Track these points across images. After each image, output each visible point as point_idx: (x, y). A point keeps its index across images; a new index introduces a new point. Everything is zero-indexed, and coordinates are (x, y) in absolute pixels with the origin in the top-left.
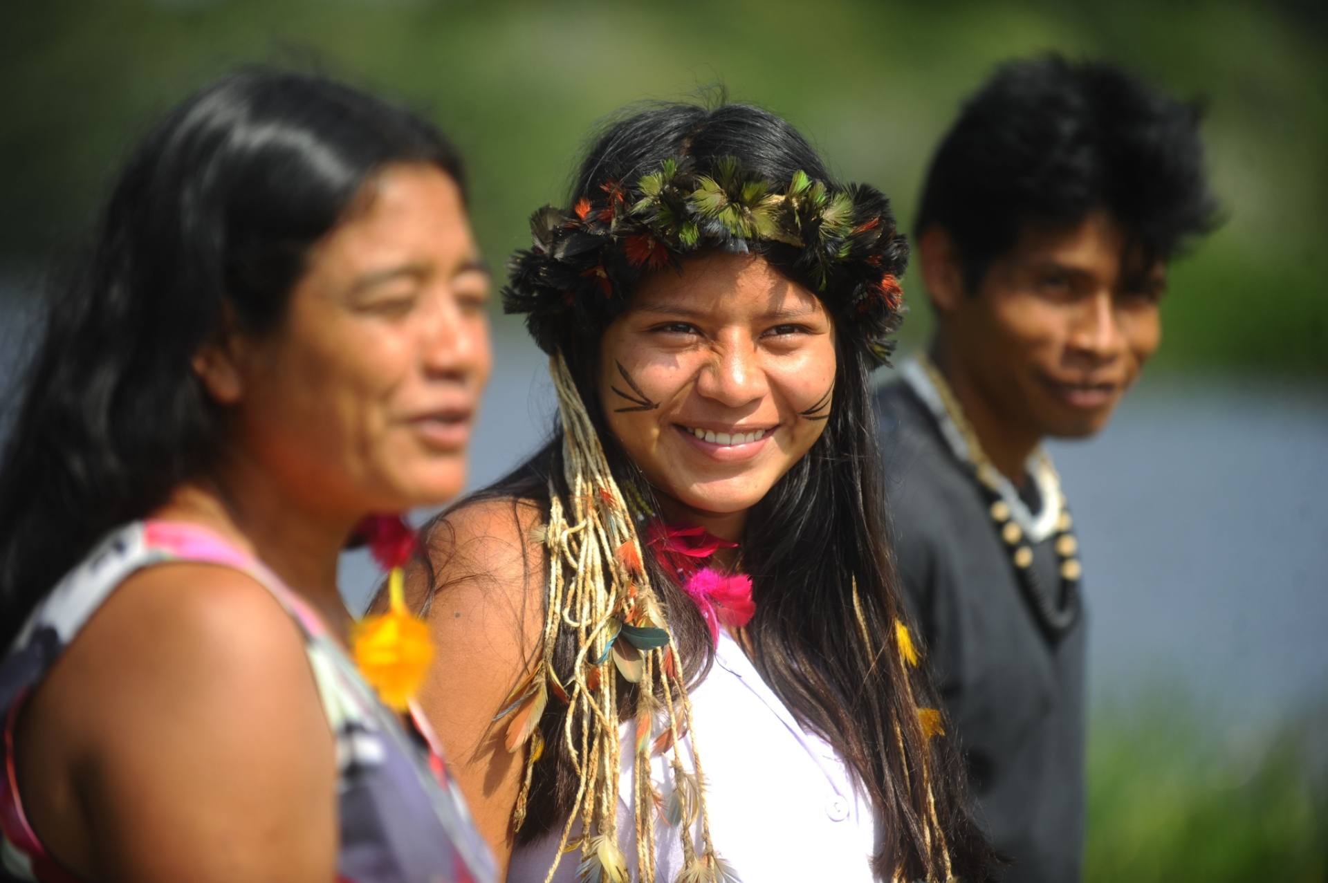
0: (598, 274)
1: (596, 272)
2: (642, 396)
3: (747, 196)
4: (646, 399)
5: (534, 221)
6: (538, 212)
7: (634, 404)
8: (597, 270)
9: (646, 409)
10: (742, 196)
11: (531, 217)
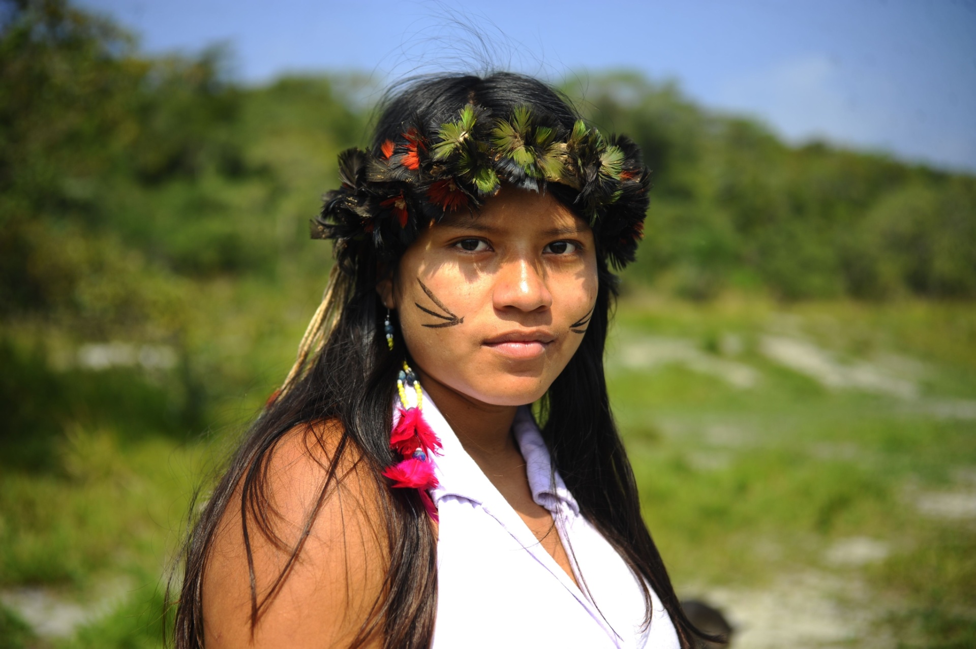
0: (396, 205)
1: (395, 203)
2: (448, 313)
3: (540, 139)
4: (452, 315)
5: (342, 159)
6: (347, 153)
7: (440, 321)
8: (396, 201)
9: (453, 324)
10: (535, 140)
11: (340, 155)
